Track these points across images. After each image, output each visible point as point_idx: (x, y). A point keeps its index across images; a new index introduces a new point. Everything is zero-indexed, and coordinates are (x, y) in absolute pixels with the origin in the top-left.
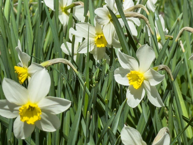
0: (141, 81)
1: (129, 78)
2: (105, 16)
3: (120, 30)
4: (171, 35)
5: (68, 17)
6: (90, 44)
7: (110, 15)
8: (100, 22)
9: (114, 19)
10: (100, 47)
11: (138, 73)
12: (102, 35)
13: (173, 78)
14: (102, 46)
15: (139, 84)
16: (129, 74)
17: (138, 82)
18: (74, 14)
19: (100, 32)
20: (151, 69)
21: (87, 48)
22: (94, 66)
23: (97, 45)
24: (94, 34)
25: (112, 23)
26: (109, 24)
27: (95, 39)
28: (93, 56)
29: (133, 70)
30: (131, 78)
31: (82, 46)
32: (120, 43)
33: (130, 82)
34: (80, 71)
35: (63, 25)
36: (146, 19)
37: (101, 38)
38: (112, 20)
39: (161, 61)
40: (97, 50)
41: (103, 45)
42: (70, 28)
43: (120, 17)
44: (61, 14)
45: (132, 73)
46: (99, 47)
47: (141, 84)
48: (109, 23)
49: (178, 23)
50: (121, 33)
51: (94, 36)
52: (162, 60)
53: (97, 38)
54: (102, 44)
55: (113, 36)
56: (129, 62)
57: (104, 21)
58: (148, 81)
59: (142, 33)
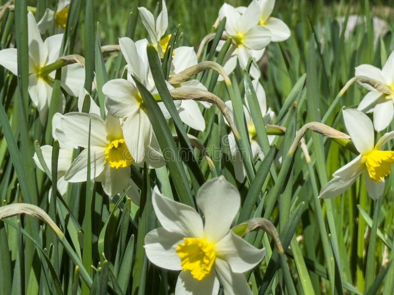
0: (210, 261)
1: (182, 255)
2: (128, 98)
3: (163, 128)
4: (280, 125)
5: (51, 89)
6: (95, 161)
7: (139, 94)
8: (116, 112)
9: (148, 104)
10: (117, 168)
11: (203, 243)
12: (121, 141)
13: (283, 246)
14: (122, 165)
15: (205, 270)
16: (180, 246)
17: (203, 265)
18: (64, 81)
19: (118, 135)
20: (232, 234)
21: (86, 169)
22: (105, 206)
23: (110, 162)
24: (104, 139)
25: (144, 112)
26: (138, 114)
27: (107, 150)
28: (103, 186)
29: (190, 235)
30: (186, 254)
31: (77, 165)
32: (162, 156)
33: (183, 262)
34: (75, 218)
35: (40, 107)
36: (220, 103)
37: (118, 146)
38: (143, 106)
39: (257, 197)
40: (111, 173)
41: (124, 164)
42: (54, 113)
43: (160, 99)
44: (35, 83)
45: (189, 244)
46: (115, 167)
47: (209, 269)
48: (138, 112)
49: (295, 114)
50: (165, 133)
51: (104, 143)
52: (260, 196)
53: (110, 147)
54: (121, 160)
55: (146, 143)
56: (181, 217)
57: (125, 110)
58: (226, 260)
59: (215, 124)
